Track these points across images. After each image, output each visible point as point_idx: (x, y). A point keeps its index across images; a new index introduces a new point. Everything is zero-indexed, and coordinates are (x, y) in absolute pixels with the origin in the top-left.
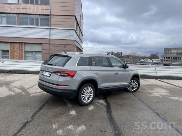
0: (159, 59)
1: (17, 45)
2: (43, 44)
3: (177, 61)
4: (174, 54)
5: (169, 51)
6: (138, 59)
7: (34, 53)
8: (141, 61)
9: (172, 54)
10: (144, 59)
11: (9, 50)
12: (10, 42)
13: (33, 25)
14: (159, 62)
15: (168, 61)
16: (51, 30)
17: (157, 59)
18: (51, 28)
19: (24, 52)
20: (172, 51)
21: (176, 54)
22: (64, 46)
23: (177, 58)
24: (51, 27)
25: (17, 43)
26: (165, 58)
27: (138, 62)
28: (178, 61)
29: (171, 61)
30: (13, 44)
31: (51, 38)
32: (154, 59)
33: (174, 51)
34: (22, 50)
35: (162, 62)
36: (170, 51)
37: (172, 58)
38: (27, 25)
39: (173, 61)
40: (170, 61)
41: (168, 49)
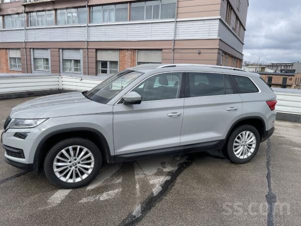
1: (128, 53)
2: (163, 50)
11: (117, 62)
12: (120, 50)
13: (151, 18)
16: (178, 24)
18: (178, 20)
19: (137, 63)
22: (197, 51)
24: (177, 18)
25: (127, 50)
30: (123, 52)
31: (177, 38)
34: (134, 61)
38: (143, 19)
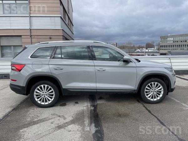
0: (154, 48)
3: (173, 49)
4: (170, 42)
5: (165, 39)
6: (134, 49)
7: (12, 47)
8: (137, 51)
9: (168, 42)
10: (140, 49)
14: (155, 51)
15: (164, 49)
17: (153, 49)
20: (168, 39)
21: (172, 42)
23: (174, 46)
26: (161, 46)
27: (134, 52)
28: (175, 49)
29: (168, 49)
32: (150, 49)
33: (170, 39)
35: (158, 51)
36: (167, 38)
37: (168, 46)
39: (169, 49)
40: (166, 49)
41: (164, 37)
